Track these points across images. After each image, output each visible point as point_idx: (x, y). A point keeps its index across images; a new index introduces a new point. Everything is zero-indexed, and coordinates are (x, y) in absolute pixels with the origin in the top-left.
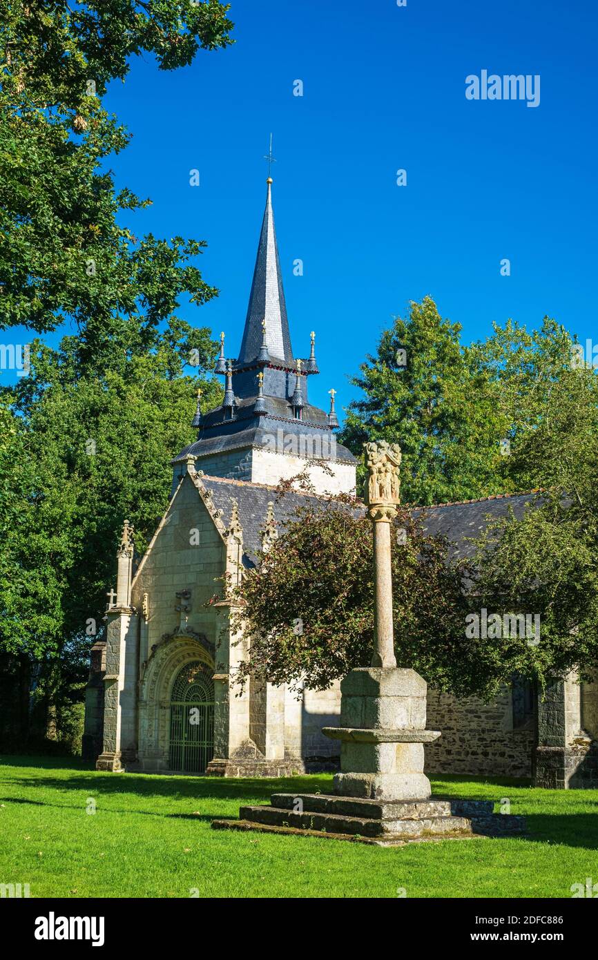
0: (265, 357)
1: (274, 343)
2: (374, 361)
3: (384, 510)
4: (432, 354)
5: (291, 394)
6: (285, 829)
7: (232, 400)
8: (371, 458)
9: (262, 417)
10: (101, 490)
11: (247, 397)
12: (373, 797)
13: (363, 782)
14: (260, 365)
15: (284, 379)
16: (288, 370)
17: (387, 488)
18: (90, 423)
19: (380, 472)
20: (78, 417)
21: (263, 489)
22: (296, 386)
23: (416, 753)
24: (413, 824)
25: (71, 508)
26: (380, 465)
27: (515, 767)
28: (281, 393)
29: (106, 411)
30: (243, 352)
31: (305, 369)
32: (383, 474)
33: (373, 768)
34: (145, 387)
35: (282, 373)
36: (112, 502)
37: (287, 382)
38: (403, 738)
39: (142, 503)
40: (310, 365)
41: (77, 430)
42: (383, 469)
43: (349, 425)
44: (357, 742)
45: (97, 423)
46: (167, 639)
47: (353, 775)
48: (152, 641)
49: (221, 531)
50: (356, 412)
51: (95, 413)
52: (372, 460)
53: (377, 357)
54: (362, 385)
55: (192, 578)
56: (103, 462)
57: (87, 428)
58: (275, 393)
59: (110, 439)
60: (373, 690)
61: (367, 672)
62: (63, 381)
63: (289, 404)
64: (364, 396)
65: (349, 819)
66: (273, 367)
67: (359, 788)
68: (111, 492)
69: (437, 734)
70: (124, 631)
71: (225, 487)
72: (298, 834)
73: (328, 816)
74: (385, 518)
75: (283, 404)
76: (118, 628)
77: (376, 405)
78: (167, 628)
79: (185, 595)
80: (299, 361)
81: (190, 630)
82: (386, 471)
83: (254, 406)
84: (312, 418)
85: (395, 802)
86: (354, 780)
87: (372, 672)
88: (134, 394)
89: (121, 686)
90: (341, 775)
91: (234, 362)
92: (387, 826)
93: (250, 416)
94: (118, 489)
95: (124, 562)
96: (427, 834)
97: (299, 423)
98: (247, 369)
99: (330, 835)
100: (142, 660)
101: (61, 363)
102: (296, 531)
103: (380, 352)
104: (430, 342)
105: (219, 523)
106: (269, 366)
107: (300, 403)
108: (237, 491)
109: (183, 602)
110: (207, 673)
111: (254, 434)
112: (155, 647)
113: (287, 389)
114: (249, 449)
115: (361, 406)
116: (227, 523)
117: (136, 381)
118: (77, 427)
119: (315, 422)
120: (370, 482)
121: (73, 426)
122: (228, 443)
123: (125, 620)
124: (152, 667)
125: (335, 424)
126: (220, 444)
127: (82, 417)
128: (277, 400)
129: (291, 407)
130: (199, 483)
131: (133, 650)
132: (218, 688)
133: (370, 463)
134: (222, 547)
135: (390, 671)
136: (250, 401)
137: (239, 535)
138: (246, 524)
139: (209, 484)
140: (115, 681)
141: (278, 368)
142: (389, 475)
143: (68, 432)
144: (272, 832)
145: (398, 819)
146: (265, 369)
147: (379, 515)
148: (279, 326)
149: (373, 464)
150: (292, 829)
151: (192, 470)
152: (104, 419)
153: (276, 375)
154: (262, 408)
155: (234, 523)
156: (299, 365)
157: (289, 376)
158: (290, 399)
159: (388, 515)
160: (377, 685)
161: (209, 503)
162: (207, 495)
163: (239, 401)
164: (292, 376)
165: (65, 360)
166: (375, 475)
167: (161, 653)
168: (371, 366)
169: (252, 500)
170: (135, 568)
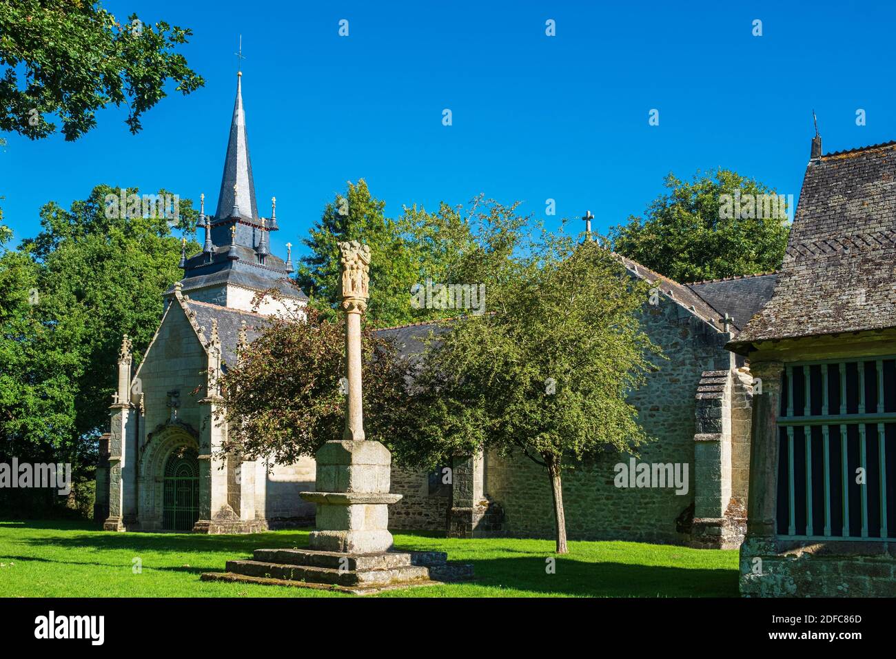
0: (236, 215)
1: (243, 204)
2: (319, 227)
3: (355, 303)
4: (363, 223)
5: (257, 245)
6: (268, 580)
7: (212, 248)
8: (344, 255)
9: (234, 261)
10: (106, 318)
11: (223, 246)
12: (345, 550)
13: (337, 538)
14: (233, 221)
15: (252, 233)
16: (254, 226)
17: (358, 283)
18: (97, 266)
19: (352, 268)
20: (87, 262)
21: (237, 313)
22: (261, 239)
23: (382, 513)
24: (384, 574)
25: (80, 330)
26: (352, 262)
27: (429, 523)
28: (249, 243)
29: (110, 257)
30: (219, 211)
31: (268, 227)
32: (355, 271)
33: (346, 526)
34: (142, 241)
35: (250, 228)
36: (115, 328)
37: (254, 235)
38: (371, 501)
39: (139, 330)
40: (271, 223)
41: (86, 272)
42: (355, 266)
43: (300, 274)
44: (331, 504)
45: (102, 267)
46: (160, 428)
47: (327, 533)
48: (148, 431)
49: (204, 343)
50: (305, 264)
51: (101, 258)
52: (345, 258)
53: (321, 223)
54: (310, 244)
55: (180, 381)
56: (108, 297)
57: (95, 270)
58: (244, 243)
59: (113, 280)
60: (345, 459)
61: (340, 444)
62: (74, 235)
63: (255, 252)
64: (312, 253)
65: (326, 571)
66: (243, 222)
67: (334, 544)
68: (114, 320)
69: (400, 497)
70: (125, 421)
71: (207, 309)
72: (281, 585)
73: (307, 568)
74: (356, 310)
75: (252, 252)
76: (120, 420)
77: (320, 260)
78: (159, 420)
79: (174, 393)
80: (263, 219)
81: (179, 421)
82: (358, 268)
83: (228, 252)
84: (273, 264)
85: (366, 555)
86: (329, 537)
87: (345, 444)
88: (133, 246)
89: (123, 464)
90: (316, 533)
91: (211, 218)
92: (361, 576)
93: (225, 260)
94: (120, 318)
95: (124, 368)
96: (395, 582)
97: (263, 267)
98: (222, 224)
99: (309, 584)
100: (140, 445)
101: (73, 222)
102: (269, 335)
103: (324, 220)
104: (363, 213)
105: (202, 337)
106: (239, 222)
107: (264, 251)
108: (216, 312)
109: (173, 399)
110: (192, 454)
111: (228, 274)
112: (150, 435)
113: (254, 240)
114: (225, 285)
115: (309, 260)
116: (208, 338)
117: (134, 236)
118: (86, 269)
119: (276, 267)
120: (344, 276)
121: (83, 268)
122: (208, 281)
123: (125, 413)
124: (149, 450)
125: (291, 270)
126: (201, 282)
127: (90, 261)
128: (248, 250)
129: (257, 255)
130: (185, 305)
131: (133, 437)
132: (202, 466)
133: (343, 260)
134: (204, 356)
135: (359, 443)
136: (225, 249)
137: (218, 346)
138: (224, 339)
139: (193, 307)
140: (118, 461)
141: (246, 224)
142: (360, 271)
143: (79, 273)
144: (256, 582)
145: (370, 570)
146: (237, 224)
147: (351, 307)
148: (248, 191)
149: (347, 261)
150: (274, 580)
151: (179, 295)
152: (108, 264)
153: (245, 229)
154: (234, 254)
155: (214, 337)
156: (263, 223)
157: (256, 231)
158: (256, 249)
159: (359, 307)
160: (350, 454)
161: (193, 321)
162: (191, 315)
163: (216, 249)
164: (258, 231)
165: (76, 219)
166: (348, 271)
167: (155, 440)
168: (317, 230)
169: (230, 321)
170: (133, 374)
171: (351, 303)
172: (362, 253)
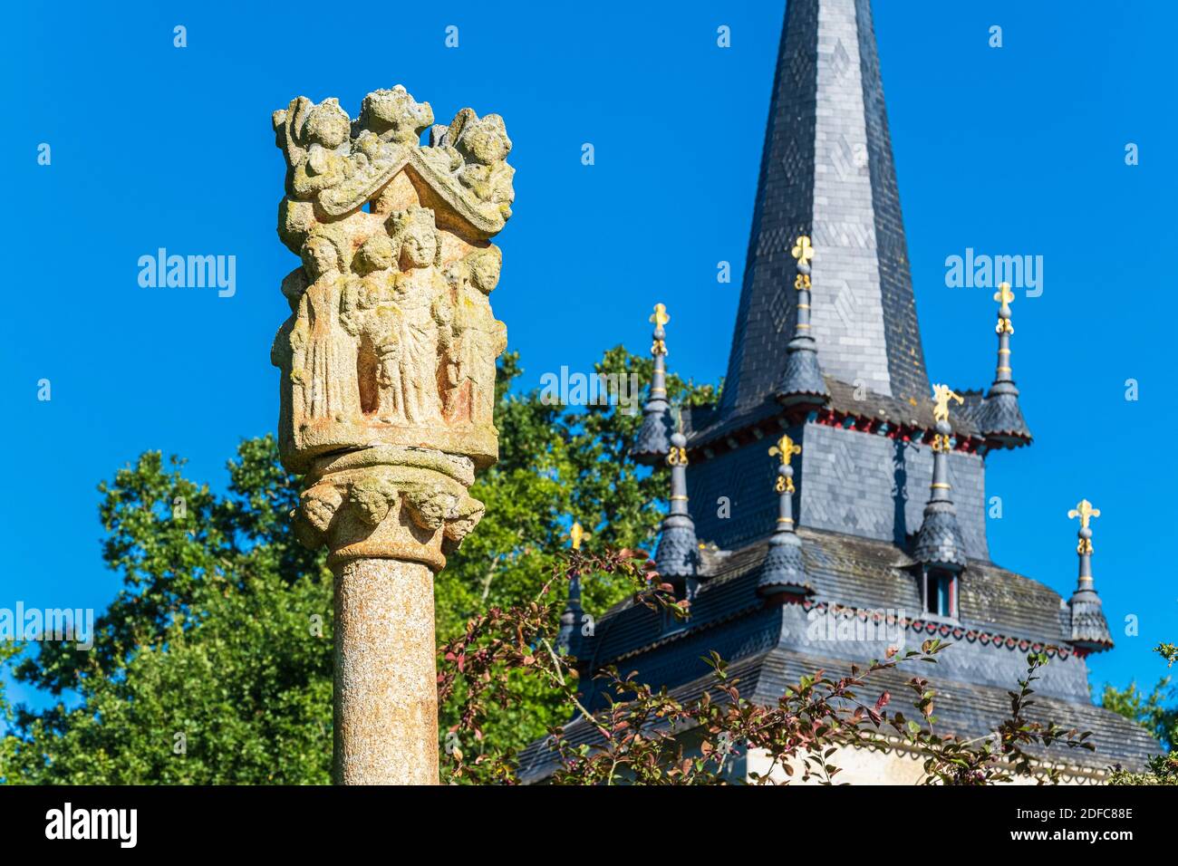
0: (806, 381)
1: (844, 328)
3: (378, 485)
5: (914, 522)
7: (690, 554)
8: (302, 182)
9: (791, 610)
11: (747, 540)
15: (889, 467)
16: (901, 433)
18: (276, 712)
19: (363, 265)
20: (237, 697)
22: (933, 489)
28: (874, 519)
30: (736, 377)
31: (973, 429)
32: (379, 280)
34: (493, 586)
35: (879, 446)
37: (900, 477)
40: (993, 412)
41: (228, 740)
42: (382, 248)
52: (313, 196)
57: (269, 732)
58: (851, 519)
63: (903, 561)
66: (840, 419)
74: (390, 533)
75: (883, 561)
80: (942, 394)
82: (405, 263)
83: (758, 572)
84: (999, 611)
91: (700, 415)
93: (750, 610)
97: (948, 631)
98: (744, 435)
106: (823, 417)
107: (947, 551)
113: (900, 501)
119: (1014, 628)
121: (216, 729)
125: (1094, 634)
128: (868, 552)
129: (913, 572)
133: (300, 214)
136: (748, 554)
141: (861, 424)
142: (423, 284)
146: (811, 428)
147: (355, 518)
148: (870, 267)
149: (323, 217)
153: (855, 451)
154: (789, 574)
156: (942, 410)
157: (909, 454)
158: (907, 541)
163: (712, 557)
164: (918, 456)
166: (332, 281)
171: (349, 491)
172: (440, 163)
